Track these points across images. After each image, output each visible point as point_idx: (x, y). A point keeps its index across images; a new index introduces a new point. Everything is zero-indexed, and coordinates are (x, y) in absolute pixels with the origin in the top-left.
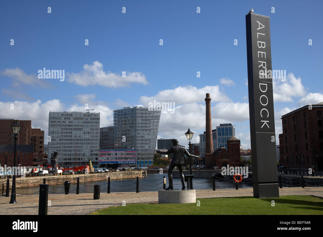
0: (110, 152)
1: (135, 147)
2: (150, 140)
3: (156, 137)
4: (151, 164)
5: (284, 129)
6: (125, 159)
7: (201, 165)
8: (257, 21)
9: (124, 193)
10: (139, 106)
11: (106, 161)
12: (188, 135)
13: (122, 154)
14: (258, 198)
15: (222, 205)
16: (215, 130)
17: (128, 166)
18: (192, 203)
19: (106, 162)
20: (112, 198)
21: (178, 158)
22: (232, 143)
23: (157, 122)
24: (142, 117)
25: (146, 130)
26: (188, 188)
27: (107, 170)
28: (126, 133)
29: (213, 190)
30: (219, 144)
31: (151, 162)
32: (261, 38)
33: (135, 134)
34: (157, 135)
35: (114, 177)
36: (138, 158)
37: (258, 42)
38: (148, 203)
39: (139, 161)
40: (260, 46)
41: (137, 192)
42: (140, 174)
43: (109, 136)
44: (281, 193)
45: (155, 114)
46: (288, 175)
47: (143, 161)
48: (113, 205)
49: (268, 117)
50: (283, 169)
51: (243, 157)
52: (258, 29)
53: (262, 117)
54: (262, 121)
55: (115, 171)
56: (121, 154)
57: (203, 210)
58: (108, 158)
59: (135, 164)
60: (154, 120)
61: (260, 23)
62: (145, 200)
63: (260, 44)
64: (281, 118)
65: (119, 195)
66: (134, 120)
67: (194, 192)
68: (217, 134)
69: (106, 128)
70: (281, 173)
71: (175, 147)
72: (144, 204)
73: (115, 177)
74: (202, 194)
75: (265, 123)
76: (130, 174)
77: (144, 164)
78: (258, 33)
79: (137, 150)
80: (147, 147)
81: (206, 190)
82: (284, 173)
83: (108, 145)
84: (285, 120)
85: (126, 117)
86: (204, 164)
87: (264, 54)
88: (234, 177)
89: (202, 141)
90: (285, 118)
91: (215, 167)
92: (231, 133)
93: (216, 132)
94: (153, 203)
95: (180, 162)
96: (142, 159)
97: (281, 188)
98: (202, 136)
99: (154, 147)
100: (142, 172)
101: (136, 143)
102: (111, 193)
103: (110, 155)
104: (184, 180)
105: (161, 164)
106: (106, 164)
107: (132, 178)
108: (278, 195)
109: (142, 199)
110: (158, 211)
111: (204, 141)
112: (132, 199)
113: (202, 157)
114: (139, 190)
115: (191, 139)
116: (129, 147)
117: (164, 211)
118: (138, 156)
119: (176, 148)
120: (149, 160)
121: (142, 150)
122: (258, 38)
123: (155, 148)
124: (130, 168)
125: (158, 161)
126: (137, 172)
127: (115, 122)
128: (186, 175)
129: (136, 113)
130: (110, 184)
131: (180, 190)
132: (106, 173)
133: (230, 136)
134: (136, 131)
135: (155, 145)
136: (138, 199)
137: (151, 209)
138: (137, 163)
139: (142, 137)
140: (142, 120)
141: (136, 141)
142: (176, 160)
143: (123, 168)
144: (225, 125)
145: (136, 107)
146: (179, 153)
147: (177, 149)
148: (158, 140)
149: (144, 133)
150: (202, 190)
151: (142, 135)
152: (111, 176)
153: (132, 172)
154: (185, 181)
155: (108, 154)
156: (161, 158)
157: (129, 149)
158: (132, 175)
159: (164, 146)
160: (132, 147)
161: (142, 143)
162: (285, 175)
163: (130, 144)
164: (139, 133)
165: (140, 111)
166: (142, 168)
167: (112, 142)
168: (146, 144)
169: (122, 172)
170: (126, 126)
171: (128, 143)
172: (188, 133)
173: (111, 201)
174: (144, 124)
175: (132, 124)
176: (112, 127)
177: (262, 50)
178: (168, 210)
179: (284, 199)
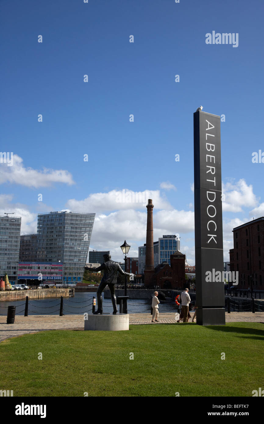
0: (32, 265)
1: (62, 259)
2: (80, 252)
3: (88, 248)
4: (80, 280)
5: (236, 243)
6: (49, 273)
7: (140, 283)
8: (206, 121)
9: (44, 316)
10: (68, 211)
11: (26, 275)
12: (124, 249)
13: (46, 268)
14: (201, 325)
15: (159, 333)
16: (157, 242)
17: (52, 283)
18: (124, 330)
19: (26, 277)
20: (30, 322)
21: (110, 276)
22: (176, 258)
23: (89, 230)
24: (72, 224)
25: (76, 240)
26: (120, 312)
27: (27, 287)
28: (52, 242)
29: (150, 314)
30: (162, 259)
31: (80, 278)
32: (210, 140)
33: (62, 244)
34: (89, 246)
35: (34, 295)
36: (65, 274)
37: (207, 144)
38: (72, 329)
39: (66, 277)
40: (209, 149)
41: (61, 315)
42: (66, 293)
43: (31, 245)
44: (228, 319)
45: (88, 221)
46: (238, 298)
47: (71, 277)
48: (29, 331)
49: (215, 230)
50: (233, 290)
51: (188, 274)
52: (207, 129)
53: (209, 230)
54: (208, 235)
55: (36, 289)
56: (44, 268)
57: (136, 340)
58: (29, 273)
59: (61, 280)
60: (86, 228)
61: (209, 123)
62: (69, 325)
63: (208, 146)
64: (232, 231)
65: (38, 319)
66: (63, 227)
67: (126, 317)
68: (159, 247)
69: (27, 236)
70: (231, 295)
71: (107, 262)
72: (66, 331)
73: (36, 295)
74: (137, 318)
75: (212, 237)
76: (54, 292)
77: (72, 280)
78: (207, 134)
79: (65, 263)
80: (76, 260)
81: (143, 314)
82: (234, 294)
83: (30, 256)
84: (237, 234)
85: (53, 224)
86: (143, 282)
87: (213, 158)
88: (176, 300)
89: (142, 255)
90: (237, 231)
91: (155, 286)
92: (176, 247)
93: (158, 245)
94: (78, 329)
95: (112, 281)
96: (70, 274)
97: (229, 312)
98: (142, 249)
99: (85, 260)
100: (68, 290)
101: (63, 255)
102: (29, 316)
103: (32, 269)
104: (116, 302)
105: (92, 281)
106: (26, 279)
107: (56, 298)
108: (224, 322)
109: (66, 324)
110: (82, 341)
111: (144, 254)
112: (53, 323)
113: (141, 273)
114: (63, 312)
115: (127, 253)
116: (54, 260)
117: (90, 340)
118: (65, 271)
119: (107, 264)
120: (79, 276)
121: (70, 264)
122: (207, 139)
123: (86, 262)
124: (55, 285)
125: (89, 277)
126: (63, 290)
127: (39, 229)
128: (119, 297)
129: (64, 219)
130: (28, 305)
131: (111, 314)
132: (25, 291)
133: (174, 250)
134: (64, 241)
135: (86, 258)
136: (61, 323)
137: (74, 337)
138: (64, 279)
139: (71, 248)
140: (72, 227)
141: (63, 253)
142: (108, 278)
143: (46, 285)
144: (169, 236)
145: (65, 212)
146: (111, 269)
147: (109, 265)
148: (90, 252)
149: (73, 244)
150: (138, 314)
151: (70, 245)
152: (32, 294)
153: (57, 290)
154: (117, 304)
155: (29, 268)
156: (92, 274)
157: (54, 261)
158: (56, 293)
159: (97, 260)
160: (58, 260)
161: (70, 256)
162: (234, 297)
163: (56, 256)
164: (68, 244)
165: (69, 217)
166: (70, 285)
167: (34, 253)
168: (76, 256)
169: (45, 289)
170: (52, 234)
171: (54, 255)
172: (124, 245)
173: (28, 326)
174: (74, 232)
175: (60, 233)
176: (35, 235)
177: (211, 153)
178: (95, 338)
179: (231, 326)
